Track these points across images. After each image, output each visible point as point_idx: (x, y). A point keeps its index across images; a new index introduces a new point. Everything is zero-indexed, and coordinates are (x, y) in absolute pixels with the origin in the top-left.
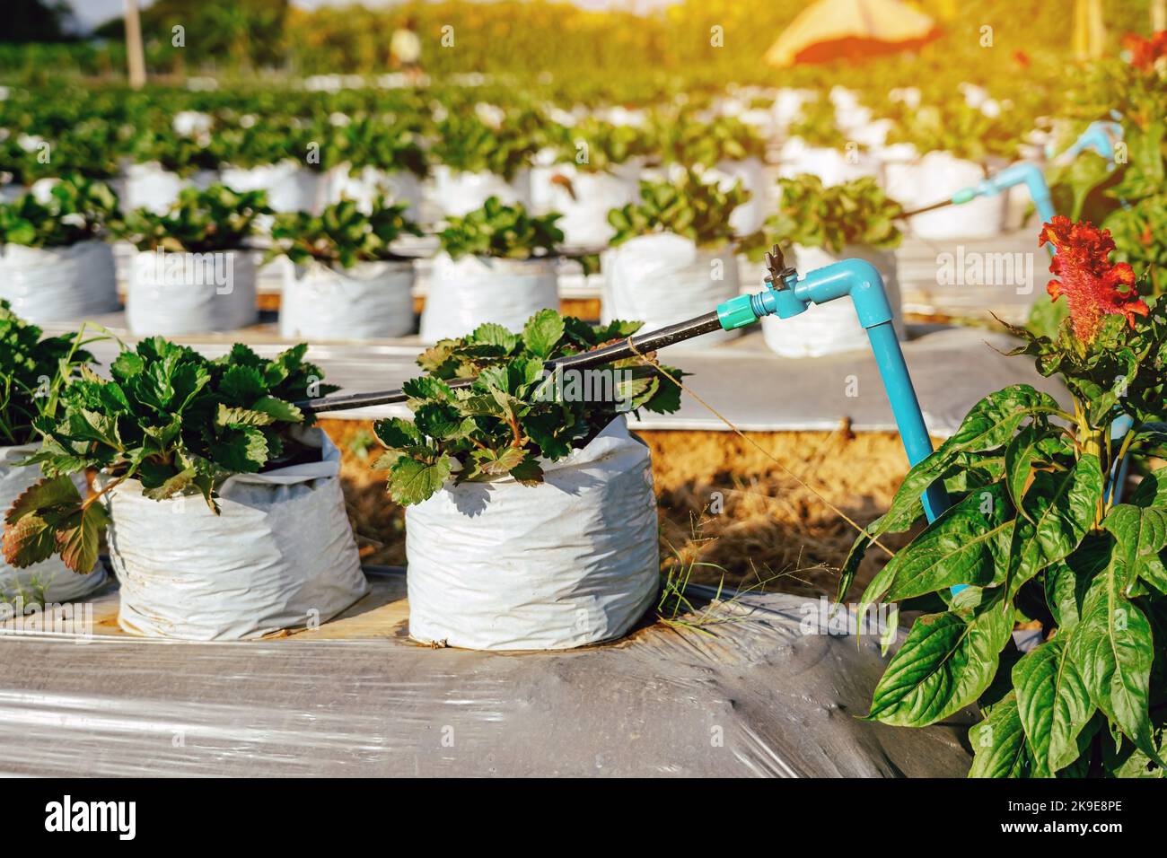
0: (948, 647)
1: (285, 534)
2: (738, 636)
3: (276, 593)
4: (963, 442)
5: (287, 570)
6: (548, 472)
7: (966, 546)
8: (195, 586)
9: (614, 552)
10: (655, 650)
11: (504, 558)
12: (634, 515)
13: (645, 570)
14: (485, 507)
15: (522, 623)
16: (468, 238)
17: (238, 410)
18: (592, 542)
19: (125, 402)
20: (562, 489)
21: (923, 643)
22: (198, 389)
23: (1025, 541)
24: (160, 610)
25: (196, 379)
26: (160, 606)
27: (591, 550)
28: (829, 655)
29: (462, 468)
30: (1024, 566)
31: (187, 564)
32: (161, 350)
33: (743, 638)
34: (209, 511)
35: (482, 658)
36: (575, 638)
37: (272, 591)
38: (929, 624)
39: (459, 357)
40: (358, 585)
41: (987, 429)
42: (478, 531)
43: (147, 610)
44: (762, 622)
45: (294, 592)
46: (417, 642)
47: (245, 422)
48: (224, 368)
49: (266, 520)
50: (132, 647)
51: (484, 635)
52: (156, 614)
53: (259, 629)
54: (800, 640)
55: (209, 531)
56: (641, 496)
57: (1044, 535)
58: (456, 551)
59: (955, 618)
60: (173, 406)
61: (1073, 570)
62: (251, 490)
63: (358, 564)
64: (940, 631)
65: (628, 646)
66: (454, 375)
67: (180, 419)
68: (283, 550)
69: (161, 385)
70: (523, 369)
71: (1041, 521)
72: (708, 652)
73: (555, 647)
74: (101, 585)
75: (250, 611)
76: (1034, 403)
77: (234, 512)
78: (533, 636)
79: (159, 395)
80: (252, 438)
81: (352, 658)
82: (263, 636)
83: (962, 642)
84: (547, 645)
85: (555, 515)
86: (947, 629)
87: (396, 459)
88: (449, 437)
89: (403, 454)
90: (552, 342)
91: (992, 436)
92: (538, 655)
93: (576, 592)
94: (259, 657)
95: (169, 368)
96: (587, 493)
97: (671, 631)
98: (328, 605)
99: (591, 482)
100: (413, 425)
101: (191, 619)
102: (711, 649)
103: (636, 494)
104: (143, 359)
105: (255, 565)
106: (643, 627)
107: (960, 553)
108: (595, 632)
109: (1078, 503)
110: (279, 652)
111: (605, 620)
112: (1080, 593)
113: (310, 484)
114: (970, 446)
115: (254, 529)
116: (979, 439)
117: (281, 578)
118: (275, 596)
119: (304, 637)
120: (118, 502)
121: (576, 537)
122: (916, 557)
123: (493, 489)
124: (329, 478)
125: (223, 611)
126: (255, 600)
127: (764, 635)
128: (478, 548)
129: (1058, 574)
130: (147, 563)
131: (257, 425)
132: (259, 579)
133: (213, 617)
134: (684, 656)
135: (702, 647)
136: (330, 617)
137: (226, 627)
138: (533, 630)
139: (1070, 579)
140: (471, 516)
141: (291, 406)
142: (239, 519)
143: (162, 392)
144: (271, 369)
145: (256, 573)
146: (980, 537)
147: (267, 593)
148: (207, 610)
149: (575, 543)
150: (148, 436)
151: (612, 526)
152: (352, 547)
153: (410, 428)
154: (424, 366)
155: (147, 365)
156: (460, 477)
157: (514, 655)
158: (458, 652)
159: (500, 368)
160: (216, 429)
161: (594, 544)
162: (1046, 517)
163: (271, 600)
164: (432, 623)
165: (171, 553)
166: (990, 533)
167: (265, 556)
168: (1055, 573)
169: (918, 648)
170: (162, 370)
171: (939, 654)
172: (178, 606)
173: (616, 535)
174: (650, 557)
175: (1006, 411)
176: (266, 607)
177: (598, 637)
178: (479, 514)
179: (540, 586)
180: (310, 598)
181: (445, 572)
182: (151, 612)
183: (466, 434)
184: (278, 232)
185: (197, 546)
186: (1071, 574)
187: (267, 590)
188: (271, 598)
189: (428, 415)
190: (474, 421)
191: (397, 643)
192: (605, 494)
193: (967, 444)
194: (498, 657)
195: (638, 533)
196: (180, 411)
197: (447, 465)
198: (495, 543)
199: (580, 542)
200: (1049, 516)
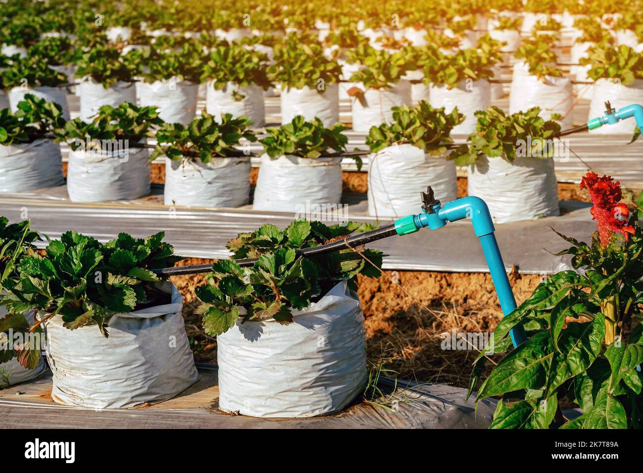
0: (521, 421)
1: (146, 347)
2: (409, 411)
3: (142, 381)
4: (533, 304)
5: (148, 368)
6: (296, 316)
7: (530, 365)
8: (95, 377)
9: (336, 362)
10: (358, 419)
11: (271, 365)
12: (348, 340)
13: (356, 372)
14: (260, 336)
15: (281, 402)
16: (281, 144)
17: (119, 276)
18: (322, 356)
19: (54, 270)
20: (304, 326)
21: (507, 419)
22: (96, 264)
23: (560, 363)
24: (75, 390)
25: (95, 258)
26: (75, 388)
27: (322, 361)
28: (460, 423)
29: (246, 313)
30: (558, 378)
31: (90, 365)
32: (75, 239)
33: (411, 412)
34: (101, 334)
35: (258, 422)
36: (313, 411)
37: (140, 381)
38: (510, 408)
39: (249, 246)
40: (193, 376)
41: (547, 296)
42: (256, 349)
43: (67, 390)
44: (425, 403)
45: (153, 381)
46: (223, 412)
47: (123, 283)
48: (112, 250)
49: (136, 339)
50: (58, 411)
51: (260, 409)
52: (72, 392)
53: (132, 402)
54: (444, 414)
55: (103, 346)
56: (353, 329)
57: (571, 360)
58: (244, 360)
59: (527, 404)
60: (81, 274)
61: (591, 378)
62: (128, 321)
63: (193, 363)
64: (517, 412)
65: (344, 416)
66: (246, 256)
67: (85, 281)
68: (146, 356)
69: (75, 261)
70: (284, 255)
71: (571, 351)
72: (389, 421)
73: (301, 416)
74: (42, 373)
75: (127, 392)
76: (576, 281)
77: (117, 335)
78: (288, 410)
79: (74, 266)
80: (127, 292)
81: (184, 420)
82: (135, 406)
83: (530, 418)
84: (296, 415)
85: (300, 341)
86: (521, 411)
87: (208, 309)
88: (239, 296)
89: (212, 306)
90: (303, 238)
91: (550, 301)
92: (290, 421)
93: (314, 385)
94: (131, 418)
95: (79, 251)
96: (319, 328)
97: (370, 407)
98: (174, 388)
99: (321, 321)
100: (218, 288)
101: (92, 396)
102: (391, 419)
103: (350, 328)
104: (65, 245)
105: (130, 365)
106: (354, 405)
107: (526, 369)
108: (325, 408)
109: (593, 341)
110: (143, 416)
111: (331, 401)
112: (595, 392)
113: (163, 317)
114: (537, 306)
115: (128, 345)
116: (542, 303)
117: (145, 373)
118: (141, 384)
119: (158, 407)
120: (50, 328)
121: (313, 353)
122: (501, 371)
123: (264, 326)
124: (175, 314)
125: (111, 392)
126: (130, 386)
127: (423, 411)
128: (256, 359)
129: (583, 380)
130: (67, 363)
131: (130, 285)
132: (131, 374)
133: (105, 395)
134: (375, 422)
135: (387, 417)
136: (173, 396)
137: (113, 401)
138: (287, 406)
139: (590, 383)
140: (252, 341)
141: (151, 273)
142: (120, 339)
143: (75, 265)
144: (141, 249)
145: (130, 369)
146: (538, 360)
147: (136, 382)
148: (101, 391)
149: (312, 357)
150: (67, 291)
151: (335, 347)
152: (189, 353)
153: (216, 290)
154: (231, 249)
155: (67, 249)
156: (245, 318)
157: (277, 421)
158: (245, 418)
159: (271, 253)
160: (107, 286)
161: (323, 357)
162: (573, 350)
163: (139, 386)
164: (231, 401)
165: (81, 358)
166: (545, 357)
167: (136, 360)
168: (580, 380)
169: (503, 422)
170: (76, 252)
171: (516, 425)
172: (85, 388)
173: (338, 352)
174: (359, 364)
175: (559, 285)
176: (135, 390)
177: (326, 410)
178: (257, 340)
179: (292, 381)
180: (162, 384)
181: (237, 372)
182: (70, 391)
183: (248, 293)
184: (162, 138)
185: (95, 354)
186: (590, 381)
187: (137, 379)
188: (139, 384)
189: (227, 283)
190: (252, 287)
191: (211, 412)
192: (330, 329)
193: (535, 305)
194: (267, 422)
195: (351, 350)
196: (85, 277)
197: (238, 311)
198: (265, 357)
199: (315, 357)
200: (575, 349)
